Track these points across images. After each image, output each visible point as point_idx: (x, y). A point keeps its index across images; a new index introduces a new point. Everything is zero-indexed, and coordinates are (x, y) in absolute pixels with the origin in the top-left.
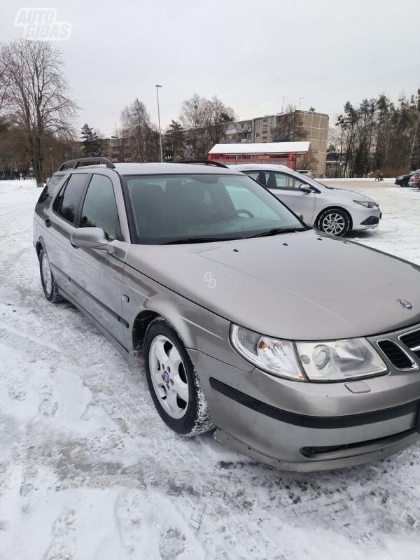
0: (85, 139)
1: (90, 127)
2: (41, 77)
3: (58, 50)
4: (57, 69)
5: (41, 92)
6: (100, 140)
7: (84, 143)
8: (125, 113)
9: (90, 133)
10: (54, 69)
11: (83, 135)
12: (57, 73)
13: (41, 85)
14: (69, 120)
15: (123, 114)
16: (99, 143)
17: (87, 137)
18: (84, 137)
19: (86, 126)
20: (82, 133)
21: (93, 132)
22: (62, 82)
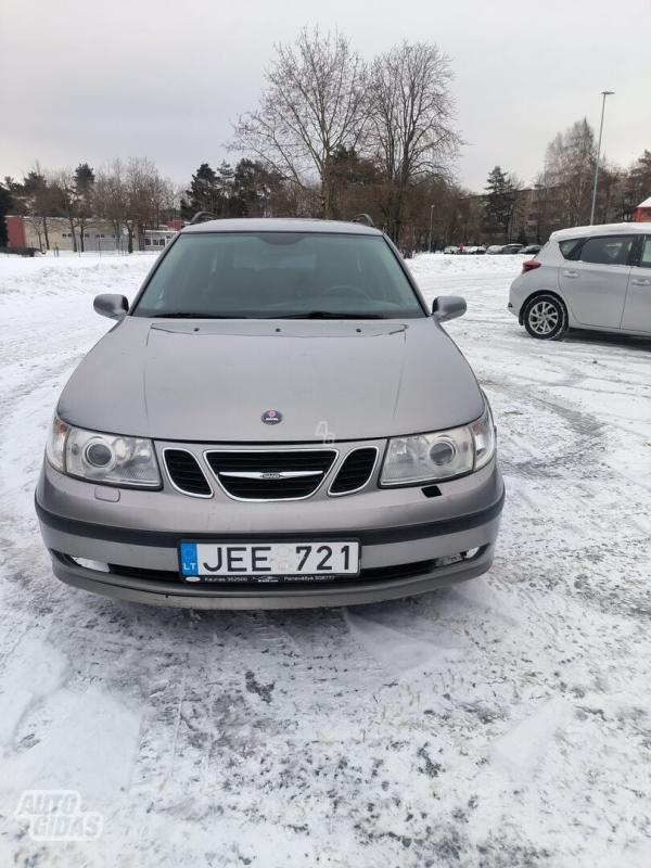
0: (492, 191)
1: (502, 172)
2: (417, 102)
3: (448, 57)
4: (442, 85)
5: (414, 123)
6: (516, 191)
7: (490, 197)
8: (556, 146)
9: (502, 181)
10: (438, 87)
11: (490, 185)
12: (442, 92)
13: (416, 112)
14: (447, 162)
15: (552, 147)
16: (512, 196)
17: (495, 188)
18: (490, 188)
19: (497, 170)
20: (489, 181)
21: (506, 178)
22: (445, 105)
